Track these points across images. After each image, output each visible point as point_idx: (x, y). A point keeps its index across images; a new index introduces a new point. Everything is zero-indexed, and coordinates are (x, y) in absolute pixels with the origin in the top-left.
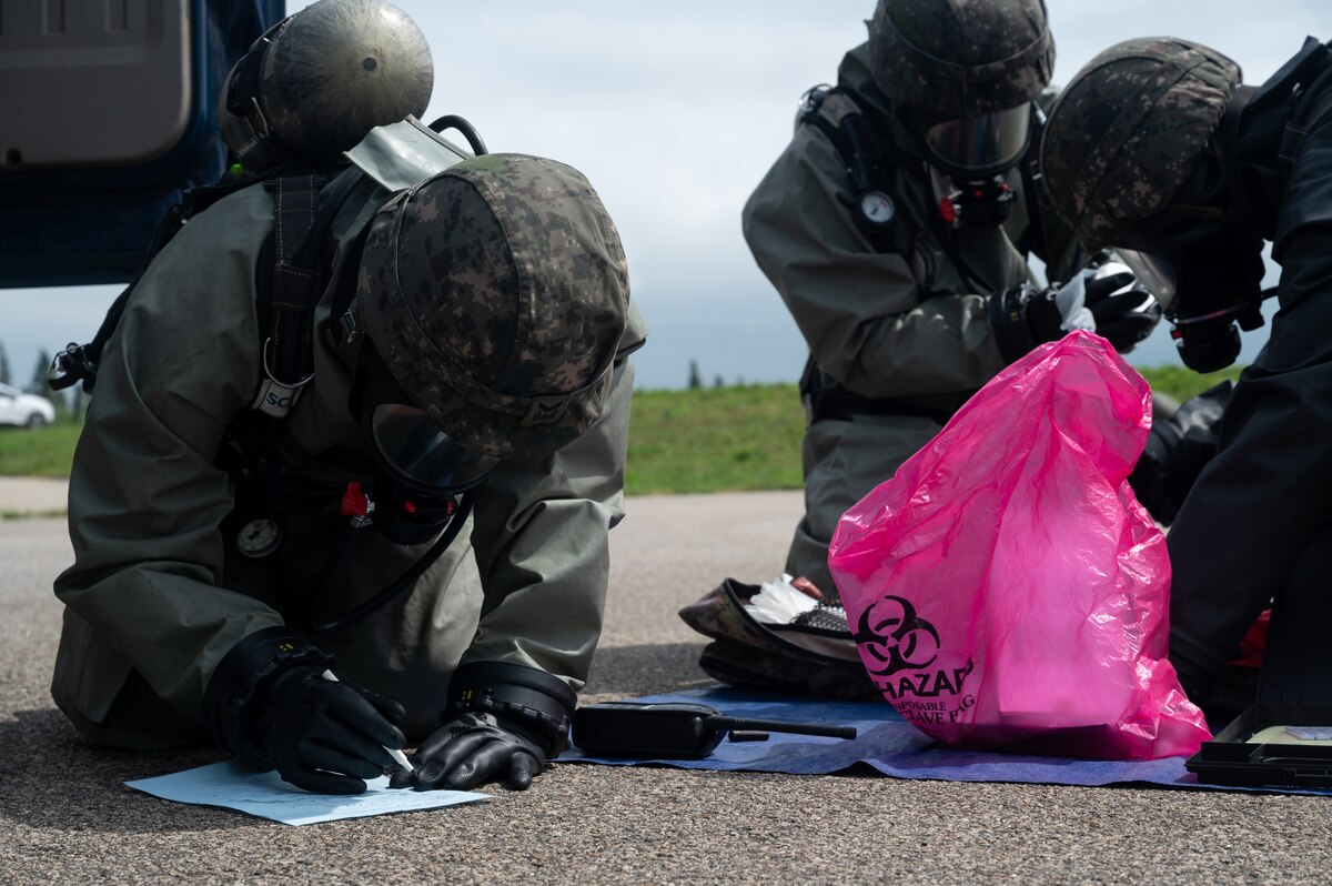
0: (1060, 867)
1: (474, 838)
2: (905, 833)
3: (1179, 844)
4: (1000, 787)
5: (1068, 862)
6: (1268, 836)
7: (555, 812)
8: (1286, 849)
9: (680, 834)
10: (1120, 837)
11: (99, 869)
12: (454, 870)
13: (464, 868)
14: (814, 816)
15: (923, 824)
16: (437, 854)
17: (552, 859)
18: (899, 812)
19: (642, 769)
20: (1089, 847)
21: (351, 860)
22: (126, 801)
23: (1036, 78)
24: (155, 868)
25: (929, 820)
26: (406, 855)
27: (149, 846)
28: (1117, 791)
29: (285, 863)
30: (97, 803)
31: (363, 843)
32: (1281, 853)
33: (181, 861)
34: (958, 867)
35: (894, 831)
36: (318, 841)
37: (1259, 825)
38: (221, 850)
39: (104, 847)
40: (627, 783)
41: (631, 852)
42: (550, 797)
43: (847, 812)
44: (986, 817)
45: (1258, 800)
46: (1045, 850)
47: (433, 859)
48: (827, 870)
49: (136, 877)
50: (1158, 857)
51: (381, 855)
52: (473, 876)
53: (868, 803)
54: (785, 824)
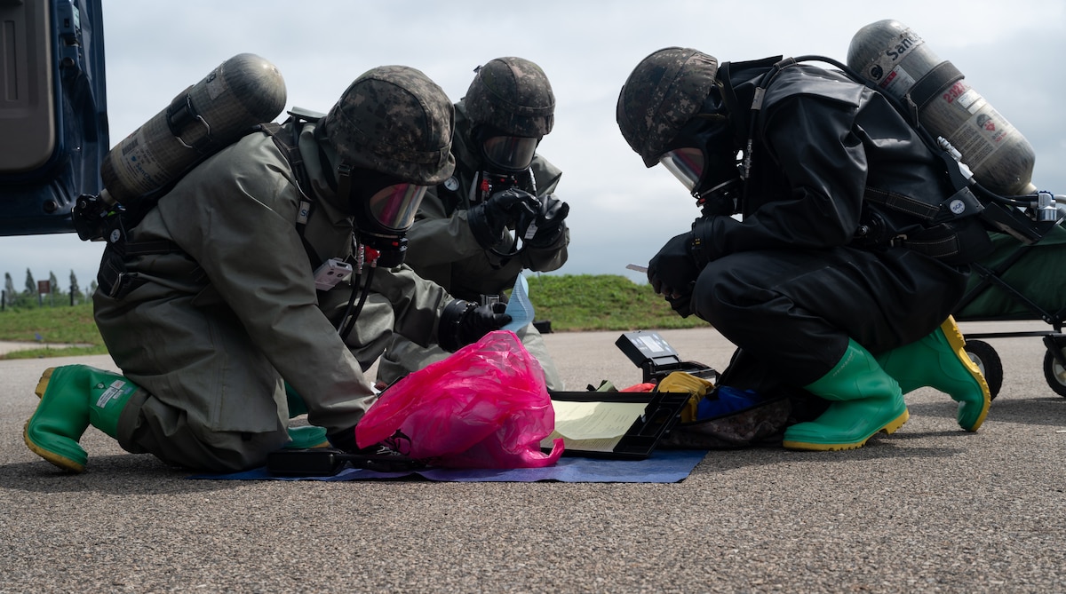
0: (514, 522)
1: (214, 521)
2: (436, 509)
3: (571, 509)
4: (484, 484)
5: (517, 520)
6: (614, 503)
7: (257, 506)
8: (623, 509)
9: (322, 514)
10: (543, 507)
11: (9, 545)
12: (203, 538)
13: (208, 536)
14: (391, 502)
15: (446, 505)
16: (194, 530)
17: (255, 529)
18: (434, 499)
19: (303, 482)
20: (527, 512)
21: (148, 535)
22: (25, 509)
23: (545, 126)
24: (40, 544)
25: (449, 502)
26: (178, 531)
27: (37, 532)
28: (541, 484)
29: (112, 538)
30: (9, 511)
31: (154, 525)
32: (620, 511)
33: (55, 539)
34: (463, 525)
35: (431, 508)
36: (130, 526)
37: (610, 498)
38: (78, 532)
39: (12, 534)
40: (295, 490)
41: (297, 524)
42: (255, 498)
43: (408, 500)
44: (477, 499)
45: (610, 486)
46: (506, 515)
47: (192, 532)
48: (397, 529)
49: (30, 549)
50: (562, 515)
51: (164, 532)
52: (213, 541)
53: (418, 495)
54: (376, 507)
